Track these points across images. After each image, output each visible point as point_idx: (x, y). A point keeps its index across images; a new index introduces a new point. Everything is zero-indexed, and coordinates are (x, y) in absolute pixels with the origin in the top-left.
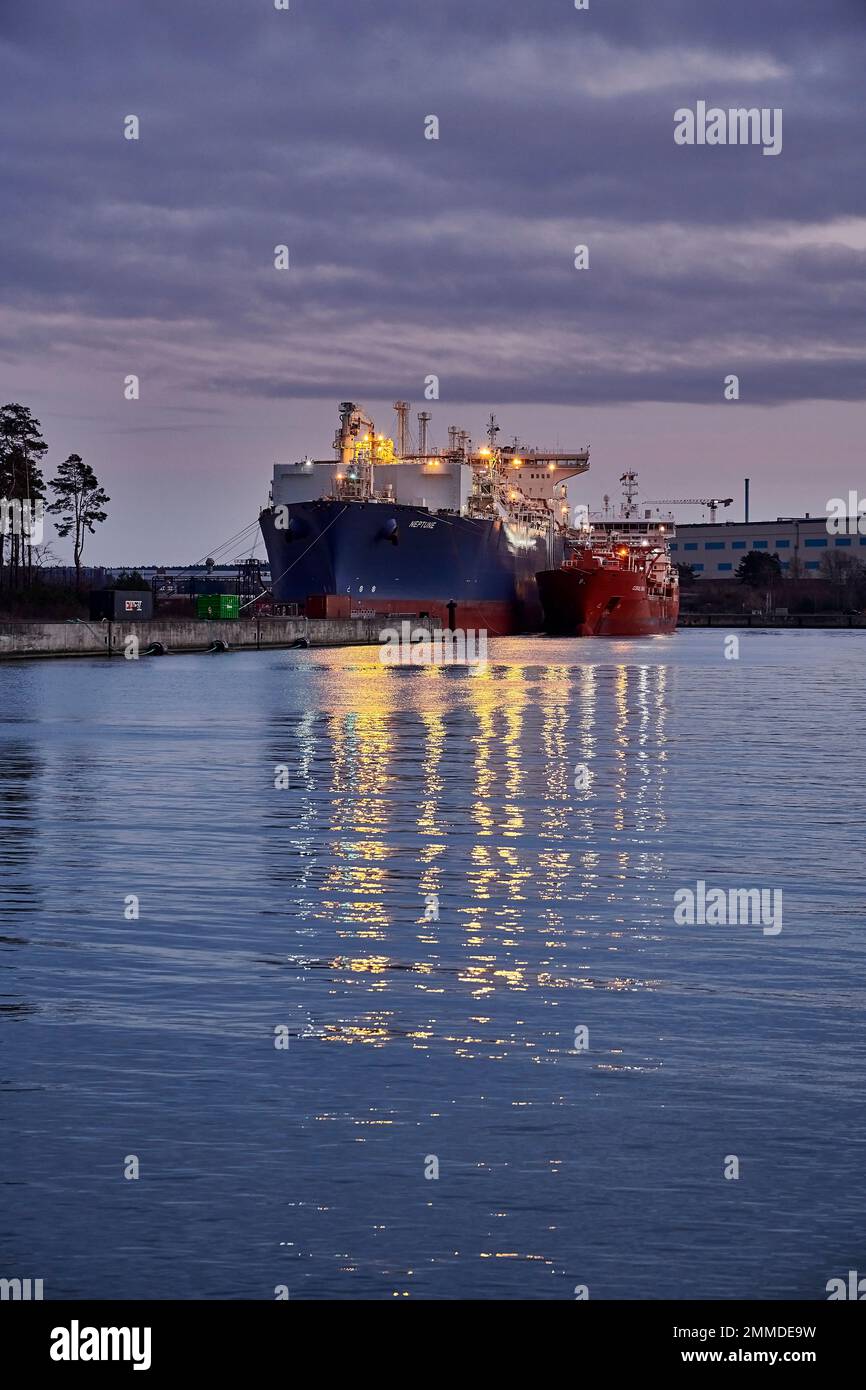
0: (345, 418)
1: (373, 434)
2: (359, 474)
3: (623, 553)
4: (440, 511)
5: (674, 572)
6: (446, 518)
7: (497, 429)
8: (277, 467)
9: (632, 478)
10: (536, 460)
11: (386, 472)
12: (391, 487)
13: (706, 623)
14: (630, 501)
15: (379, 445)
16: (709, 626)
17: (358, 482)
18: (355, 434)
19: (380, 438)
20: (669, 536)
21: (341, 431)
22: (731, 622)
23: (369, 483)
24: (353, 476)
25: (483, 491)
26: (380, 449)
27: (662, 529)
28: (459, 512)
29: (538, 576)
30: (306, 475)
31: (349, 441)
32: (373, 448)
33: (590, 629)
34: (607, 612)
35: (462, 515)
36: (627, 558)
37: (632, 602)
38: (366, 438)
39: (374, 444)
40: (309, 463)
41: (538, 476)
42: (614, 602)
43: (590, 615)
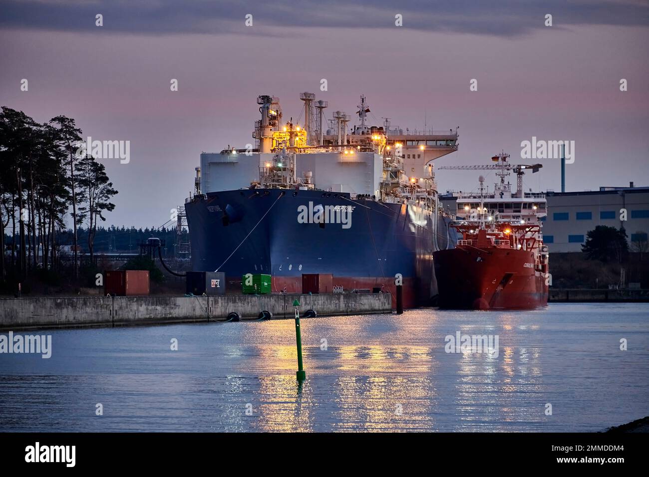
0: (265, 111)
1: (291, 125)
2: (284, 163)
3: (508, 231)
4: (359, 196)
5: (545, 249)
6: (364, 202)
7: (368, 111)
8: (204, 157)
9: (504, 159)
10: (407, 141)
11: (306, 161)
12: (311, 174)
13: (564, 298)
14: (503, 181)
15: (297, 135)
16: (567, 301)
17: (284, 169)
18: (274, 125)
19: (298, 129)
20: (541, 215)
21: (261, 122)
22: (588, 297)
23: (292, 171)
24: (280, 165)
25: (391, 177)
26: (297, 138)
27: (535, 208)
28: (374, 197)
29: (436, 254)
30: (232, 164)
31: (269, 132)
32: (291, 137)
33: (486, 303)
34: (500, 288)
35: (377, 200)
36: (512, 236)
37: (522, 278)
38: (285, 129)
39: (292, 134)
40: (234, 152)
41: (414, 156)
42: (507, 278)
43: (486, 290)
